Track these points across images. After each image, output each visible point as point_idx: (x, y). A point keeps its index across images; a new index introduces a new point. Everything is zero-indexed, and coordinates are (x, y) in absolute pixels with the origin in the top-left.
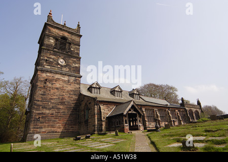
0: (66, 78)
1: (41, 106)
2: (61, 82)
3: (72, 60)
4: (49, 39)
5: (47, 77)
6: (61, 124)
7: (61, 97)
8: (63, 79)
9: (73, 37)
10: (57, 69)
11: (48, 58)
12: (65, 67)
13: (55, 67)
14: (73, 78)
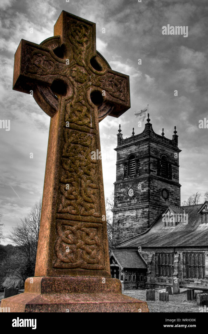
0: (134, 214)
5: (119, 218)
9: (140, 148)
10: (127, 204)
11: (119, 194)
12: (133, 198)
13: (125, 202)
14: (141, 211)
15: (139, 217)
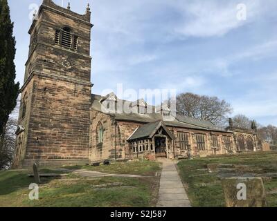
0: (72, 87)
1: (40, 123)
2: (65, 93)
3: (80, 61)
4: (48, 30)
5: (46, 85)
6: (65, 148)
7: (65, 112)
8: (68, 87)
9: (80, 27)
10: (59, 73)
11: (47, 57)
12: (70, 70)
13: (56, 70)
14: (81, 87)
15: (79, 92)
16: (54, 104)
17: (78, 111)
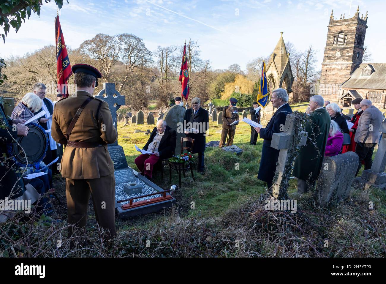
0: (340, 67)
2: (336, 71)
3: (346, 50)
4: (330, 39)
5: (327, 68)
6: (334, 97)
7: (335, 80)
8: (338, 67)
9: (349, 28)
10: (334, 61)
11: (328, 54)
12: (340, 57)
13: (332, 60)
14: (345, 66)
15: (343, 69)
16: (330, 77)
17: (342, 79)
